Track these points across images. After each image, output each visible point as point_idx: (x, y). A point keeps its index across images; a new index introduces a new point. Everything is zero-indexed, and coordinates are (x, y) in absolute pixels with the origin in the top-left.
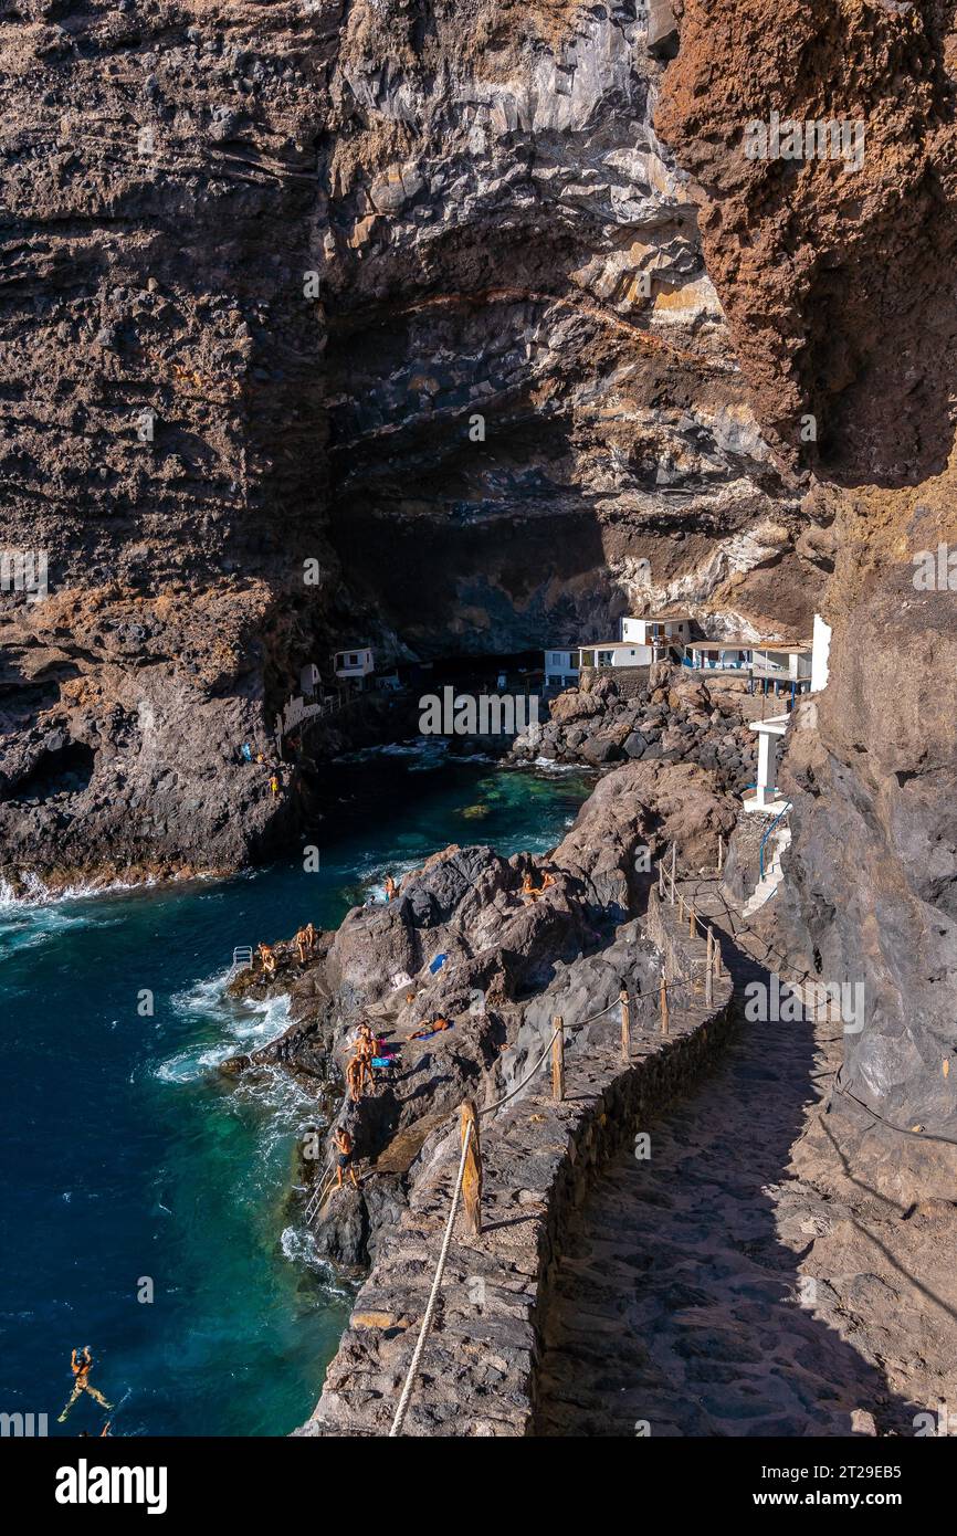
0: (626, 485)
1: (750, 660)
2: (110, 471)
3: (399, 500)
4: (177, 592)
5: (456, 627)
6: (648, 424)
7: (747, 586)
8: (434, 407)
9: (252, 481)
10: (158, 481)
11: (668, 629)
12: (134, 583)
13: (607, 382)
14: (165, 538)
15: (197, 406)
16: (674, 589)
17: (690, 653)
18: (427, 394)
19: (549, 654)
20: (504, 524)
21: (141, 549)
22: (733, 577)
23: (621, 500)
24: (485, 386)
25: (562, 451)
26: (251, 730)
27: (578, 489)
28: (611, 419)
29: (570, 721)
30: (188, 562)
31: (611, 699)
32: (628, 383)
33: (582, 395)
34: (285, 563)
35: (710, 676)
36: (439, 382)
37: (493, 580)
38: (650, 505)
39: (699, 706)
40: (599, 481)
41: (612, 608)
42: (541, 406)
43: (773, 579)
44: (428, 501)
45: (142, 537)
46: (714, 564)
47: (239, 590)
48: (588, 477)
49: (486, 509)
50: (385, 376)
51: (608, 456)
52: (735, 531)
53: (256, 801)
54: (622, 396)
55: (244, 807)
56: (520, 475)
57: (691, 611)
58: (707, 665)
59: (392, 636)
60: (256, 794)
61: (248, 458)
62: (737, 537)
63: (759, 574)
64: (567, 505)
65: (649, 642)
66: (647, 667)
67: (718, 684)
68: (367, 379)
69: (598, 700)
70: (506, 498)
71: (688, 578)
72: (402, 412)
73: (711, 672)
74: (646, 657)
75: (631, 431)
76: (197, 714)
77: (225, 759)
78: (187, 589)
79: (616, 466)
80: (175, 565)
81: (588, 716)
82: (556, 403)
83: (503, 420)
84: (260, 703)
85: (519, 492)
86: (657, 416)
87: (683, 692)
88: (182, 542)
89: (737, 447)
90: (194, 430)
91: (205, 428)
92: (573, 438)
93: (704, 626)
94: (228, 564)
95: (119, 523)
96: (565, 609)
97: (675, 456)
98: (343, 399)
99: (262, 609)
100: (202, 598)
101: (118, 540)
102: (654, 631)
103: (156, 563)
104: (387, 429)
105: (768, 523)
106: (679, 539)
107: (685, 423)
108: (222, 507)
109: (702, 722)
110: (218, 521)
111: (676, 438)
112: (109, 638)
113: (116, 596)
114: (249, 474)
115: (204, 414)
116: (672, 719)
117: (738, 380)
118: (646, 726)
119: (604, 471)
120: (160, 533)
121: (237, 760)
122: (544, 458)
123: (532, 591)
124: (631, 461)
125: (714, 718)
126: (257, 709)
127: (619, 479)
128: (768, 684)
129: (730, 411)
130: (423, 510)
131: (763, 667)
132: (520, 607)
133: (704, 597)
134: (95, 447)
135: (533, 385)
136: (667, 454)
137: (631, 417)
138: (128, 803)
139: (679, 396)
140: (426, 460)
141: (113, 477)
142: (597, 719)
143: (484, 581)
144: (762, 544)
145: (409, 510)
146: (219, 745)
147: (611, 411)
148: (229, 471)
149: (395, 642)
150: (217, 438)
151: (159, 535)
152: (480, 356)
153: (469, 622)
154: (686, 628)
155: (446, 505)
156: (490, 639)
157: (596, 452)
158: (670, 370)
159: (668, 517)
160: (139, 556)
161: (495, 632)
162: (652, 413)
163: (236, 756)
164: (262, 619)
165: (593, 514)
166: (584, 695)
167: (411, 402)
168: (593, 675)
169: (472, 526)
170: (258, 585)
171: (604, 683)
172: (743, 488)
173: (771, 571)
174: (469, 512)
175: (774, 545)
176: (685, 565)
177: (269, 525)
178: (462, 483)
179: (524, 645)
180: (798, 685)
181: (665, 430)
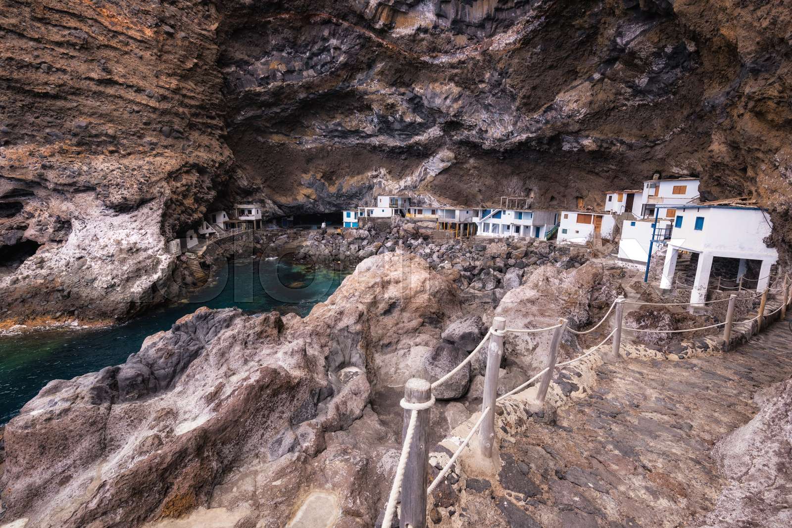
0: (380, 130)
1: (436, 214)
3: (271, 134)
5: (301, 198)
6: (391, 95)
7: (435, 182)
8: (284, 80)
10: (90, 79)
11: (399, 201)
12: (78, 145)
13: (371, 73)
14: (99, 117)
16: (402, 184)
18: (281, 72)
19: (345, 213)
20: (324, 149)
21: (81, 122)
22: (429, 178)
23: (378, 139)
24: (311, 72)
25: (350, 112)
27: (357, 132)
28: (373, 93)
31: (373, 232)
32: (381, 73)
33: (360, 80)
36: (287, 66)
37: (318, 176)
38: (391, 142)
39: (413, 235)
40: (368, 129)
41: (373, 192)
42: (339, 84)
43: (447, 179)
44: (286, 135)
45: (80, 115)
46: (421, 172)
47: (155, 156)
48: (363, 126)
49: (314, 142)
50: (257, 59)
51: (372, 115)
52: (431, 155)
54: (379, 81)
56: (331, 124)
57: (410, 194)
59: (270, 202)
62: (431, 158)
63: (440, 177)
64: (353, 141)
65: (391, 206)
66: (390, 218)
67: (422, 225)
68: (247, 59)
69: (367, 233)
70: (325, 136)
71: (409, 179)
72: (267, 81)
73: (419, 219)
74: (389, 213)
75: (383, 100)
79: (376, 120)
80: (107, 136)
81: (361, 240)
82: (347, 84)
83: (320, 92)
85: (331, 134)
86: (396, 90)
87: (406, 228)
88: (112, 121)
89: (434, 105)
92: (355, 105)
93: (415, 201)
96: (352, 193)
97: (404, 114)
98: (234, 70)
102: (393, 202)
104: (258, 88)
105: (446, 150)
106: (405, 159)
107: (409, 95)
109: (415, 243)
111: (404, 103)
116: (401, 241)
117: (435, 69)
118: (388, 245)
119: (370, 124)
120: (93, 113)
122: (342, 116)
123: (338, 183)
124: (382, 115)
125: (420, 240)
127: (377, 127)
128: (445, 225)
129: (431, 86)
130: (283, 140)
131: (443, 217)
132: (332, 190)
133: (415, 187)
135: (334, 73)
136: (400, 113)
137: (383, 92)
139: (406, 79)
140: (282, 111)
142: (366, 241)
143: (314, 177)
144: (443, 161)
145: (276, 139)
147: (374, 89)
149: (271, 205)
151: (93, 115)
152: (308, 54)
153: (307, 196)
154: (407, 201)
155: (295, 138)
156: (318, 205)
157: (366, 112)
158: (402, 64)
159: (400, 148)
160: (79, 127)
161: (320, 202)
162: (393, 89)
165: (365, 146)
166: (360, 230)
167: (272, 76)
168: (364, 220)
169: (307, 149)
171: (369, 225)
172: (435, 132)
173: (446, 176)
174: (307, 142)
175: (448, 161)
176: (407, 172)
177: (176, 120)
178: (303, 126)
179: (334, 209)
180: (460, 225)
181: (399, 98)
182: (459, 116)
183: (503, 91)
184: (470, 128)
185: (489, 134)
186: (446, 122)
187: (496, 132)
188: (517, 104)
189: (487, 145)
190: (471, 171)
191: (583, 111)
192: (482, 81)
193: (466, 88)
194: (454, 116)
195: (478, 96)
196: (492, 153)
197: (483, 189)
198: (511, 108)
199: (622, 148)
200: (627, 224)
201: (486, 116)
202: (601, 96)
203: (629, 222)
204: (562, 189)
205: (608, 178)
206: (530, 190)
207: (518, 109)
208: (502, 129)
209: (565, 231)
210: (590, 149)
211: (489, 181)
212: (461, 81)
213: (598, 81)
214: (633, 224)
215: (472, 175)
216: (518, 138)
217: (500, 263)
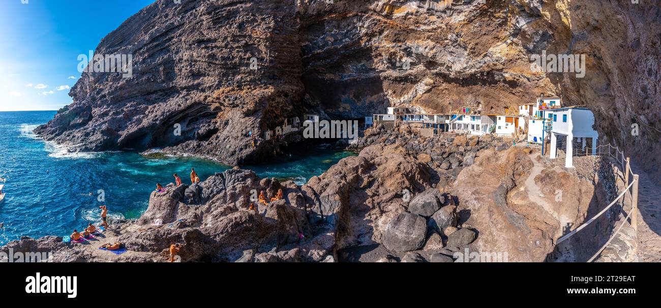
0: (388, 67)
1: (423, 118)
2: (233, 57)
3: (325, 74)
4: (248, 89)
5: (341, 110)
6: (393, 47)
7: (422, 98)
8: (332, 45)
9: (271, 58)
10: (245, 58)
11: (400, 110)
12: (238, 86)
13: (381, 37)
14: (246, 74)
15: (258, 39)
16: (402, 99)
17: (406, 116)
18: (331, 41)
19: (366, 118)
20: (355, 80)
21: (239, 77)
22: (418, 96)
23: (387, 72)
24: (347, 39)
25: (370, 58)
26: (254, 127)
27: (374, 69)
28: (383, 47)
29: (370, 136)
30: (251, 81)
31: (382, 130)
32: (387, 36)
33: (374, 41)
34: (281, 83)
35: (411, 123)
36: (334, 38)
37: (351, 96)
38: (395, 74)
39: (408, 132)
40: (381, 67)
41: (384, 105)
42: (363, 44)
43: (429, 96)
44: (334, 74)
45: (240, 74)
46: (413, 92)
47: (265, 89)
48: (377, 66)
49: (349, 76)
50: (319, 37)
51: (383, 59)
52: (419, 81)
53: (246, 148)
54: (386, 40)
55: (241, 149)
56: (359, 66)
57: (407, 106)
58: (410, 119)
59: (323, 112)
60: (246, 146)
61: (270, 52)
62: (419, 83)
63: (425, 94)
64: (372, 74)
65: (394, 114)
66: (393, 121)
67: (413, 125)
68: (313, 37)
69: (378, 130)
70: (355, 73)
71: (406, 96)
72: (323, 46)
73: (411, 121)
74: (393, 118)
75: (388, 50)
76: (240, 121)
77: (242, 134)
78: (251, 88)
79: (385, 62)
80: (248, 81)
81: (375, 135)
82: (367, 44)
83: (353, 49)
84: (259, 120)
85: (358, 71)
86: (396, 45)
87: (403, 128)
88: (250, 75)
89: (418, 52)
90: (256, 46)
91: (259, 45)
92: (373, 54)
93: (410, 110)
94: (263, 81)
95: (234, 70)
96: (371, 105)
97: (401, 58)
98: (307, 43)
99: (270, 94)
100: (255, 91)
101: (234, 75)
102: (396, 110)
103: (243, 80)
104: (319, 51)
105: (428, 78)
106: (404, 84)
107: (404, 47)
108: (261, 65)
109: (409, 137)
110: (260, 69)
111: (401, 52)
112: (227, 100)
113: (233, 90)
114: (270, 56)
115: (259, 41)
116: (400, 136)
117: (419, 33)
118: (392, 138)
119: (382, 64)
120: (244, 72)
121: (247, 135)
122: (365, 61)
123: (362, 99)
124: (389, 59)
125: (412, 136)
126: (258, 121)
127: (386, 66)
128: (428, 125)
129: (416, 42)
130: (332, 76)
131: (426, 120)
132: (359, 104)
133: (410, 102)
134: (230, 51)
135: (360, 39)
136: (399, 57)
137: (388, 46)
138: (216, 144)
139: (402, 38)
140: (331, 61)
141: (233, 58)
142: (378, 136)
143: (349, 96)
144: (426, 85)
145: (328, 76)
146: (242, 130)
147: (383, 45)
148: (265, 56)
149: (324, 114)
150: (262, 48)
151: (244, 73)
152: (345, 31)
153: (345, 108)
154: (405, 110)
155: (339, 75)
156: (351, 113)
157: (379, 58)
158: (399, 31)
159: (400, 77)
160: (239, 79)
161: (352, 112)
162: (394, 44)
163: (246, 134)
164: (270, 97)
165: (379, 77)
166: (374, 129)
167: (326, 44)
168: (377, 123)
169: (346, 80)
170: (271, 87)
171: (380, 125)
172: (421, 67)
173: (429, 94)
174: (345, 77)
175: (429, 85)
176: (405, 92)
177: (276, 71)
178: (343, 68)
179: (360, 116)
180: (437, 125)
181: (398, 49)
182: (434, 58)
183: (459, 45)
184: (442, 65)
185: (453, 68)
186: (427, 62)
187: (457, 67)
188: (468, 52)
189: (452, 75)
190: (444, 91)
191: (504, 58)
192: (447, 39)
193: (437, 42)
194: (431, 58)
195: (445, 47)
196: (455, 80)
197: (452, 102)
198: (464, 54)
199: (525, 80)
200: (530, 122)
201: (450, 58)
202: (512, 52)
203: (532, 121)
204: (497, 102)
205: (519, 96)
206: (479, 103)
207: (469, 55)
208: (460, 65)
209: (500, 128)
210: (509, 79)
211: (456, 97)
212: (434, 39)
213: (510, 44)
214: (534, 122)
215: (445, 93)
216: (470, 71)
217: (462, 149)
